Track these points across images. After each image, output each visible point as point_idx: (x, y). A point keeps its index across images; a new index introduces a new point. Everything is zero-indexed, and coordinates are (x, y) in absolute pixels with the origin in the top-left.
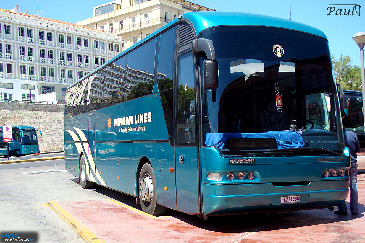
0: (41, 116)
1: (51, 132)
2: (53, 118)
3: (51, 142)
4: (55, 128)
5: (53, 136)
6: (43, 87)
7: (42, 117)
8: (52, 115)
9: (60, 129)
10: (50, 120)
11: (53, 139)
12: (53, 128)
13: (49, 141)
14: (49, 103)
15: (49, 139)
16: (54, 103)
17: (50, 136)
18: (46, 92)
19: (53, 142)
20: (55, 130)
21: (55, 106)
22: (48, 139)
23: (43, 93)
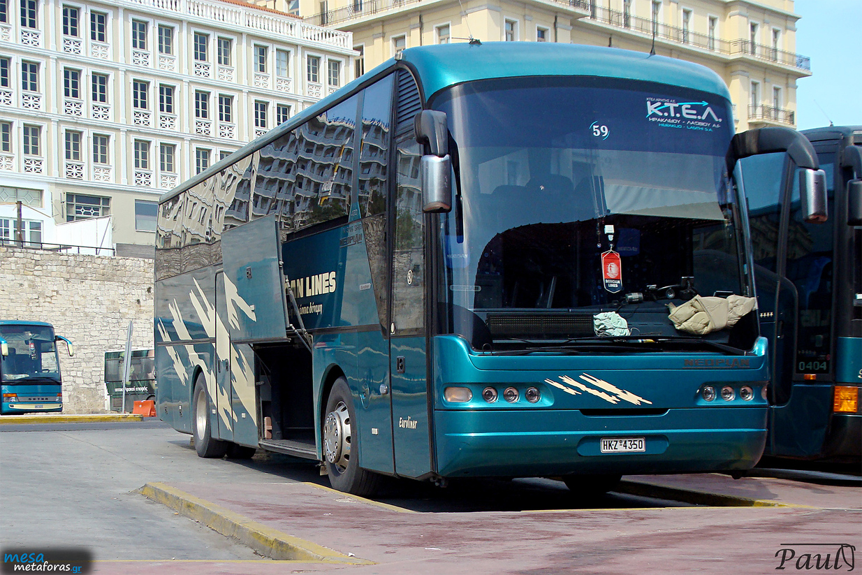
0: (55, 294)
1: (86, 351)
2: (94, 302)
3: (85, 386)
4: (102, 337)
5: (92, 364)
6: (70, 196)
7: (58, 300)
8: (94, 292)
9: (119, 342)
10: (87, 310)
11: (93, 373)
12: (95, 338)
13: (79, 381)
14: (83, 251)
15: (79, 374)
16: (102, 253)
17: (84, 364)
18: (82, 215)
19: (93, 386)
20: (102, 342)
21: (106, 262)
22: (73, 373)
23: (70, 219)
